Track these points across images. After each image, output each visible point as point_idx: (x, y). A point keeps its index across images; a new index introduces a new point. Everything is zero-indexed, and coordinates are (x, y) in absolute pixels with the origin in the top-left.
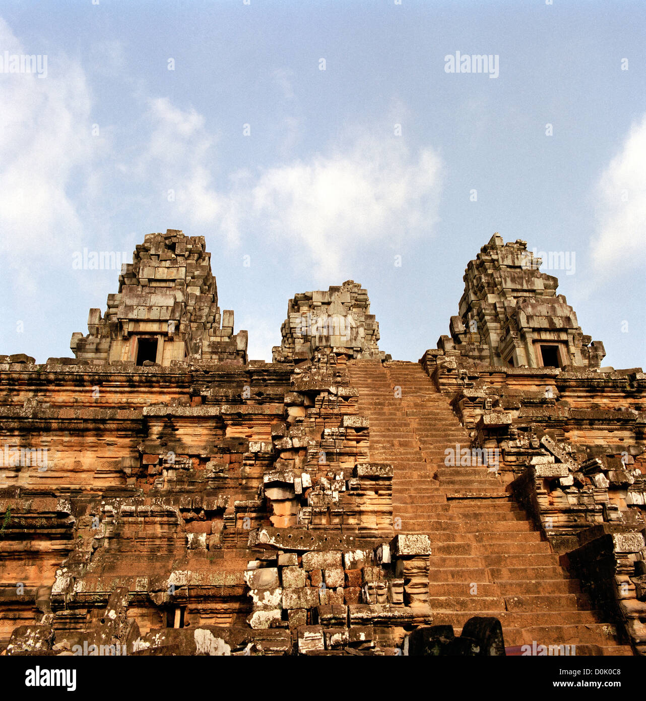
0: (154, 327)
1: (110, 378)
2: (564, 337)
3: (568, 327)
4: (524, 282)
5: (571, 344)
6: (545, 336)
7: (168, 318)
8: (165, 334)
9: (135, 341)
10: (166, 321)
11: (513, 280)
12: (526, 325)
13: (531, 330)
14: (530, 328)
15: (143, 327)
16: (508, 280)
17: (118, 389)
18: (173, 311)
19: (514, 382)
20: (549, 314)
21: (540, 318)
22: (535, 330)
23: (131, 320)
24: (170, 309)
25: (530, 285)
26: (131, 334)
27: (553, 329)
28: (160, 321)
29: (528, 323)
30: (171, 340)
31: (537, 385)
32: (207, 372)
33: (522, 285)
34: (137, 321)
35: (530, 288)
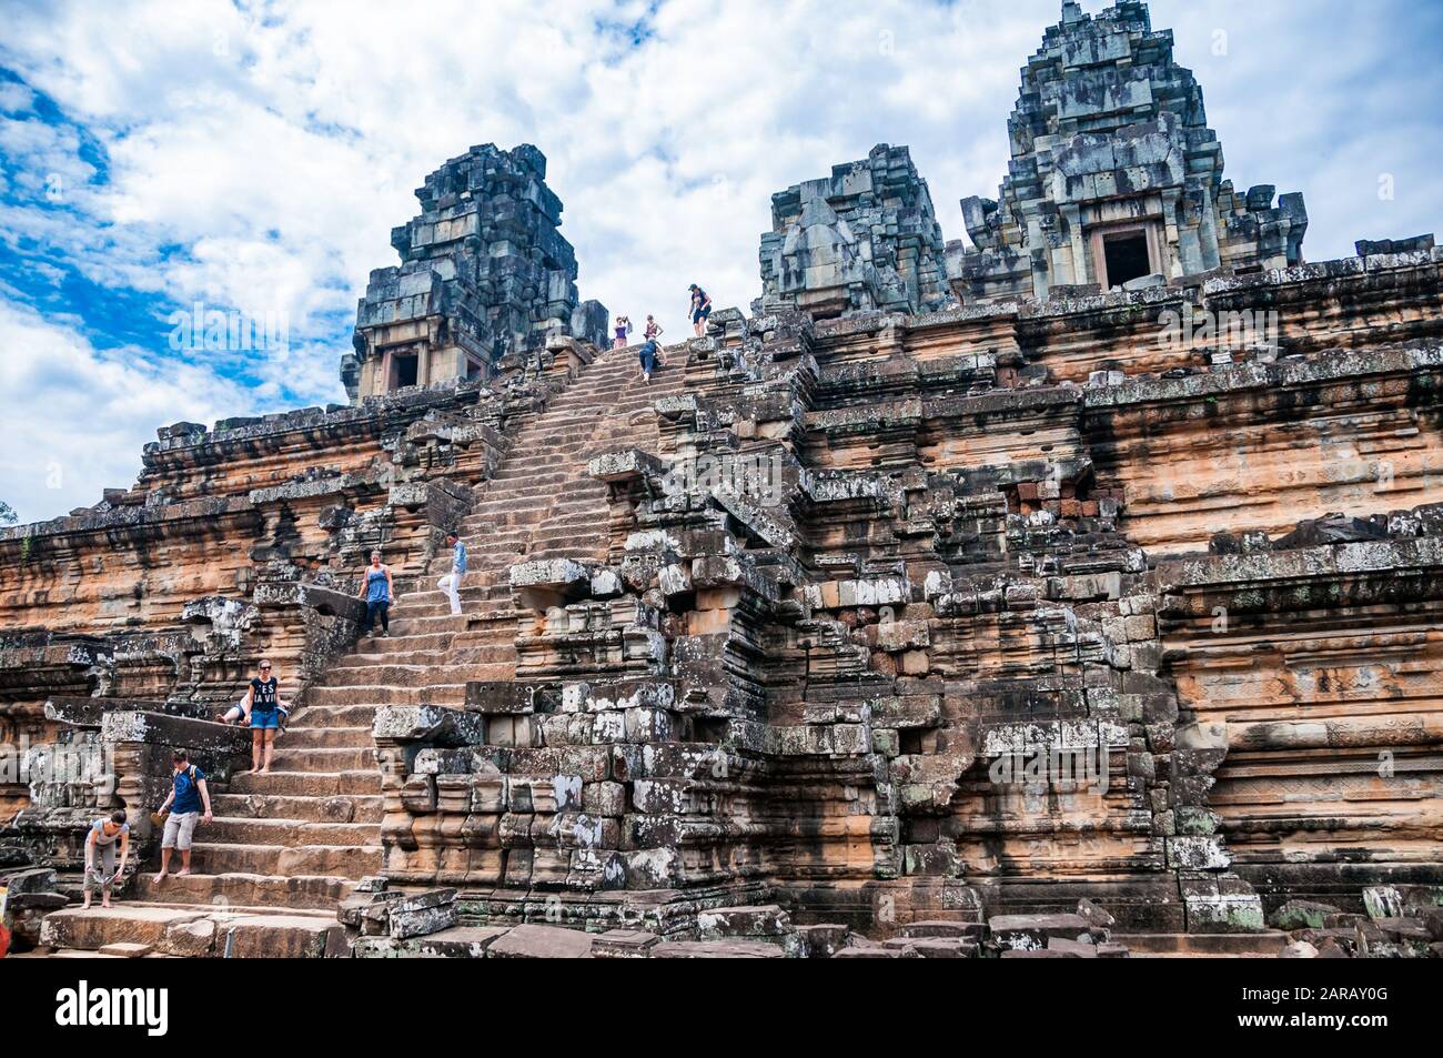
0: (408, 333)
1: (287, 440)
2: (1153, 208)
3: (1160, 185)
4: (1108, 94)
5: (1170, 220)
6: (1110, 214)
7: (424, 314)
8: (425, 341)
9: (388, 359)
10: (423, 319)
11: (1082, 97)
12: (1066, 199)
13: (1077, 206)
14: (1073, 203)
15: (397, 336)
16: (1071, 99)
17: (299, 455)
18: (431, 301)
19: (927, 343)
20: (1118, 165)
21: (1097, 176)
22: (1084, 206)
23: (376, 329)
24: (427, 296)
25: (1120, 99)
26: (380, 351)
27: (1127, 196)
28: (416, 322)
29: (1069, 192)
30: (440, 348)
31: (973, 342)
32: (402, 409)
33: (1102, 104)
34: (385, 328)
35: (1118, 106)
